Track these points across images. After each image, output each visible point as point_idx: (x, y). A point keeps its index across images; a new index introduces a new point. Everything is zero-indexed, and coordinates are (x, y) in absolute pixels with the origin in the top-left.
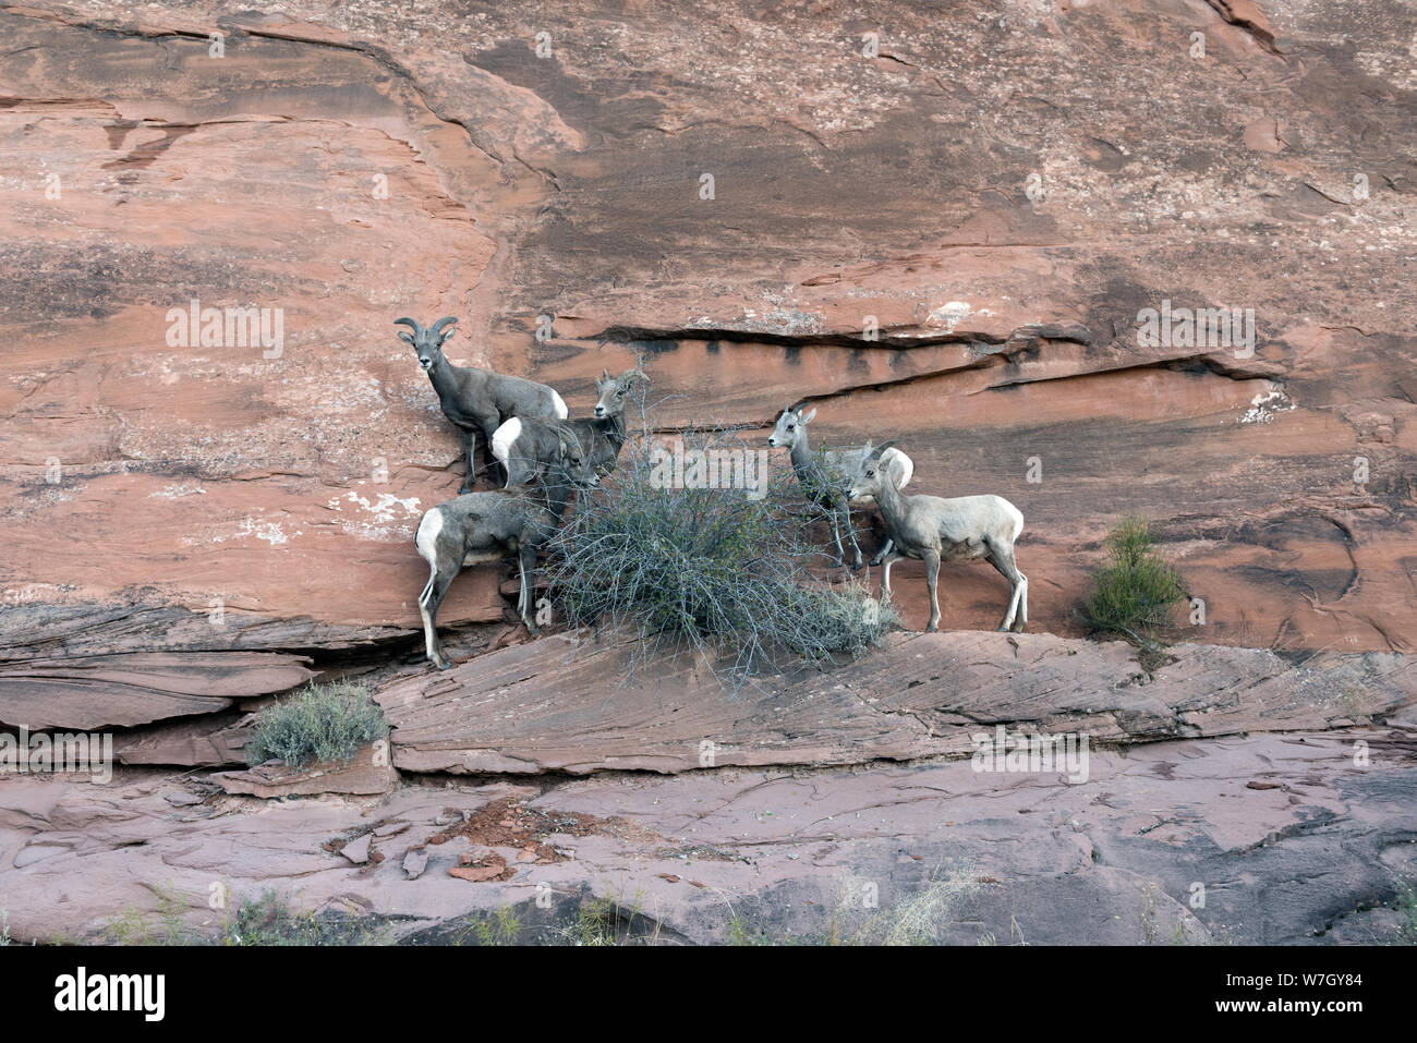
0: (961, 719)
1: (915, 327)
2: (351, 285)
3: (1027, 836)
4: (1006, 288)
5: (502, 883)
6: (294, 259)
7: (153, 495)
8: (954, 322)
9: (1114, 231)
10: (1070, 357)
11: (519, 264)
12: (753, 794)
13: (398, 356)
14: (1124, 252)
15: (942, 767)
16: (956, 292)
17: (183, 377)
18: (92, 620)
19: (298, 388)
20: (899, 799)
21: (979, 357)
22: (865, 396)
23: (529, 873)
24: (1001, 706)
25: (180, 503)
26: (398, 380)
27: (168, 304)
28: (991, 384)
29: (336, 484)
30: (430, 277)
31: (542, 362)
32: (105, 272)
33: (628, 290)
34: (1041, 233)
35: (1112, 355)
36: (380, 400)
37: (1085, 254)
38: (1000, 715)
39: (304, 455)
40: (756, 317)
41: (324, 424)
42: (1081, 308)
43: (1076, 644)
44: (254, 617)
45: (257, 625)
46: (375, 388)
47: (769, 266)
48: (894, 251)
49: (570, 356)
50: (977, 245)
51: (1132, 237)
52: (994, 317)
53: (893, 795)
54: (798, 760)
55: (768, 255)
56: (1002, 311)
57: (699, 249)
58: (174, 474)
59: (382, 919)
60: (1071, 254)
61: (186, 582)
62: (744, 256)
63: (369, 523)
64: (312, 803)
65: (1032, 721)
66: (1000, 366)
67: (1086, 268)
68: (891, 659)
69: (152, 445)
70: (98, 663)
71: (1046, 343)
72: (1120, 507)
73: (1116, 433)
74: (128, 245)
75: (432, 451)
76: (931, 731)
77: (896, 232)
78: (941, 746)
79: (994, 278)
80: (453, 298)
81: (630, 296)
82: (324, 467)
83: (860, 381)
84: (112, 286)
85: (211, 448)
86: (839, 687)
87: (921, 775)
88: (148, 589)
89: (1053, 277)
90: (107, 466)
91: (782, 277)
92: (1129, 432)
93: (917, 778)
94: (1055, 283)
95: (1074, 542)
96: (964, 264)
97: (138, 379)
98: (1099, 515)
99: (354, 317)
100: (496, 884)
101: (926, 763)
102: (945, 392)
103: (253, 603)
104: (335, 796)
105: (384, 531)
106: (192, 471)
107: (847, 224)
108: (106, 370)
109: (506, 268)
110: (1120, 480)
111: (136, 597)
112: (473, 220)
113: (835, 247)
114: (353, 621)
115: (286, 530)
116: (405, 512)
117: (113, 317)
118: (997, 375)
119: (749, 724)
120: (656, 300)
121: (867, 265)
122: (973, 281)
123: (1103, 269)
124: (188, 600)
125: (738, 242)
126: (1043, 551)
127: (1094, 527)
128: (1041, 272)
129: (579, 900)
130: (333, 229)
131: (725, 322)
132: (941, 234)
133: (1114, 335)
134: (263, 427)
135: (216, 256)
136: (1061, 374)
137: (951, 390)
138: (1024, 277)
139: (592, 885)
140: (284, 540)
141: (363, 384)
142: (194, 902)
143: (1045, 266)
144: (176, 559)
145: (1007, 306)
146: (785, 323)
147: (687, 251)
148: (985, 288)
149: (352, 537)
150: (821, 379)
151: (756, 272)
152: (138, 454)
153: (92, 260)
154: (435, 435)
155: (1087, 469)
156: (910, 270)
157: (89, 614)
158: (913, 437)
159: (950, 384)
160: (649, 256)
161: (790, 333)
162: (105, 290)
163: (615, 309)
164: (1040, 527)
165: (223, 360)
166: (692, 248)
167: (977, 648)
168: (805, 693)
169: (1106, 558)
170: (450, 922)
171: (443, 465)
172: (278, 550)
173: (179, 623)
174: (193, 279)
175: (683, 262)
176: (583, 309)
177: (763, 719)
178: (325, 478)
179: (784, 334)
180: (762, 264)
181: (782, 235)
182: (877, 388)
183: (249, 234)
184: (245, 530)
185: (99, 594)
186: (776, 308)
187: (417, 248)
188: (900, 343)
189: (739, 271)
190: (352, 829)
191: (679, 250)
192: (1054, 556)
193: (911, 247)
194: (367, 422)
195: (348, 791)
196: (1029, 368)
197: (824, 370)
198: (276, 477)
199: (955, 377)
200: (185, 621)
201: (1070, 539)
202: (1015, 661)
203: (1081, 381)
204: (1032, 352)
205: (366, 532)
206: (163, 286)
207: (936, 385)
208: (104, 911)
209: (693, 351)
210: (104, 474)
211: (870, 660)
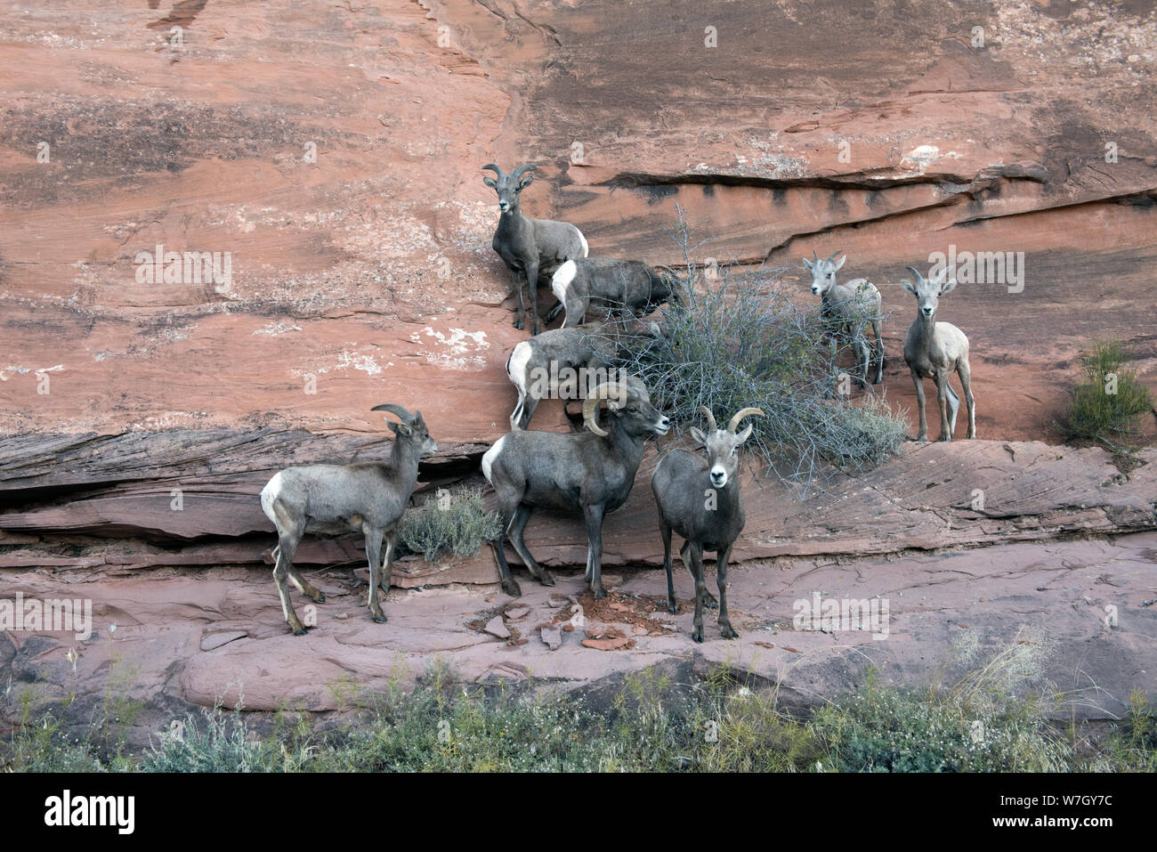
0: (973, 515)
1: (890, 169)
2: (390, 139)
3: (1052, 609)
4: (970, 132)
5: (629, 652)
6: (337, 115)
7: (256, 332)
8: (925, 164)
9: (1066, 75)
10: (1029, 194)
11: (532, 116)
12: (808, 579)
13: (442, 204)
14: (1076, 95)
15: (962, 555)
16: (926, 137)
17: (258, 226)
18: (228, 442)
19: (360, 234)
20: (932, 581)
21: (947, 196)
22: (845, 232)
23: (648, 643)
24: (1007, 503)
25: (281, 339)
26: (446, 227)
27: (234, 158)
28: (956, 220)
29: (413, 321)
30: (457, 130)
31: (563, 207)
32: (174, 129)
33: (631, 139)
34: (999, 79)
35: (1067, 192)
36: (433, 244)
37: (1040, 98)
38: (1007, 510)
39: (379, 295)
40: (747, 162)
41: (390, 267)
42: (1039, 149)
43: (1059, 450)
44: (367, 437)
45: (369, 444)
46: (427, 234)
47: (754, 115)
48: (866, 99)
49: (587, 201)
50: (941, 91)
51: (1083, 82)
52: (960, 159)
53: (926, 577)
54: (842, 550)
55: (753, 104)
56: (967, 153)
57: (691, 100)
58: (270, 313)
59: (538, 681)
60: (1027, 98)
61: (302, 408)
62: (732, 105)
63: (449, 354)
64: (443, 592)
65: (1035, 515)
66: (965, 203)
67: (1041, 112)
68: (908, 465)
69: (245, 288)
70: (239, 479)
71: (1007, 182)
72: (1082, 330)
73: (1073, 262)
74: (189, 103)
75: (486, 289)
76: (949, 524)
77: (867, 81)
78: (959, 537)
79: (959, 123)
80: (480, 150)
81: (634, 145)
82: (400, 305)
83: (841, 219)
84: (182, 142)
85: (297, 290)
86: (867, 489)
87: (946, 561)
88: (271, 415)
89: (1013, 120)
90: (210, 307)
91: (767, 126)
92: (1083, 261)
93: (944, 564)
94: (1014, 126)
95: (1047, 361)
96: (931, 110)
97: (218, 228)
98: (1064, 337)
99: (397, 168)
100: (624, 653)
101: (948, 551)
102: (916, 228)
103: (364, 425)
104: (460, 586)
105: (462, 361)
106: (285, 311)
107: (822, 73)
108: (187, 219)
109: (521, 120)
110: (1079, 305)
111: (262, 421)
112: (486, 75)
113: (812, 95)
114: (449, 439)
115: (379, 362)
116: (476, 344)
117: (187, 170)
118: (962, 212)
119: (797, 521)
120: (658, 148)
121: (842, 112)
122: (940, 125)
123: (1057, 112)
124: (308, 424)
125: (725, 92)
126: (1021, 370)
127: (1063, 348)
128: (1002, 116)
129: (692, 664)
130: (367, 86)
131: (720, 167)
132: (908, 82)
133: (1069, 173)
134: (337, 270)
135: (268, 112)
136: (1021, 210)
137: (921, 226)
138: (986, 121)
139: (702, 652)
140: (379, 371)
141: (415, 230)
142: (375, 673)
143: (1005, 110)
144: (290, 389)
145: (972, 149)
146: (773, 168)
147: (681, 102)
148: (951, 132)
149: (436, 367)
150: (806, 218)
151: (744, 120)
152: (235, 295)
153: (160, 118)
154: (486, 276)
155: (1048, 296)
156: (883, 116)
157: (224, 438)
158: (891, 270)
159: (920, 221)
160: (647, 107)
161: (779, 177)
162: (175, 146)
163: (622, 157)
164: (1014, 348)
165: (289, 209)
166: (684, 98)
167: (980, 454)
168: (840, 494)
169: (1077, 374)
170: (597, 682)
171: (498, 302)
172: (376, 380)
173: (304, 443)
174: (252, 135)
175: (678, 112)
176: (594, 158)
177: (809, 515)
178: (402, 315)
179: (773, 178)
180: (747, 113)
181: (763, 86)
182: (855, 225)
183: (294, 91)
184: (344, 362)
185: (228, 419)
186: (764, 154)
187: (444, 103)
188: (877, 184)
189: (728, 120)
190: (482, 612)
191: (672, 101)
192: (1030, 374)
193: (881, 94)
194: (427, 264)
195: (470, 581)
196: (991, 205)
197: (807, 211)
198: (359, 315)
199: (924, 214)
200: (308, 442)
201: (1042, 359)
202: (1014, 465)
203: (1038, 215)
204: (994, 190)
205: (447, 362)
206: (226, 141)
207: (907, 222)
208: (300, 682)
209: (692, 193)
210: (209, 314)
211: (890, 466)
